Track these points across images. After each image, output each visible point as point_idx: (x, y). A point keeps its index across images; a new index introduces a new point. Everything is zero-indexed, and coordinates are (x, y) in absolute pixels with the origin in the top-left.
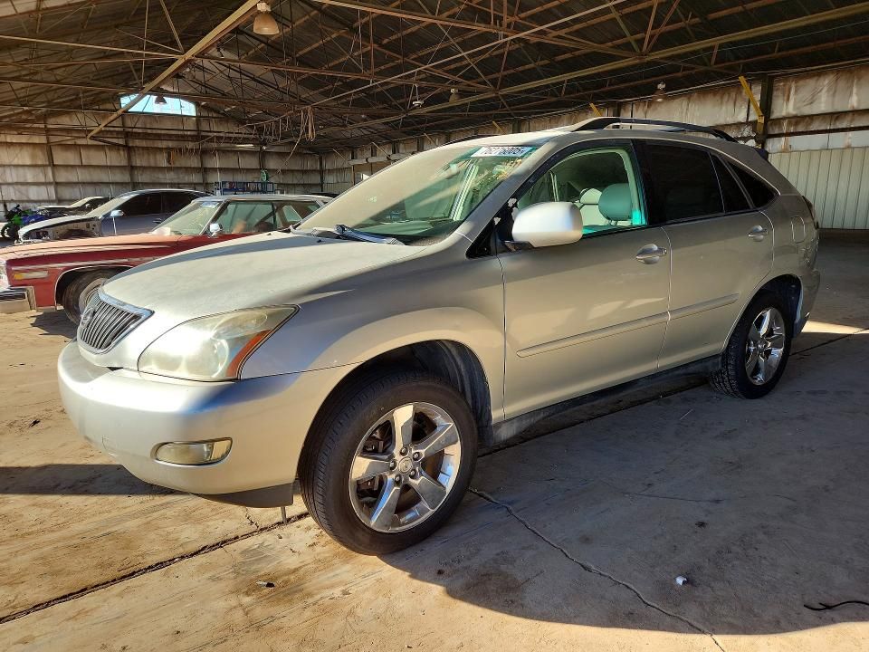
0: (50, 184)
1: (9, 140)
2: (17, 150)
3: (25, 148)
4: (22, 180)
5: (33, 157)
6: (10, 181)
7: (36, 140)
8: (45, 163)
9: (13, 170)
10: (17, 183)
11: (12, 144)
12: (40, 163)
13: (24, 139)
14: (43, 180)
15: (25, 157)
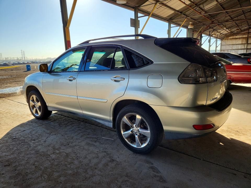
0: (245, 49)
1: (236, 37)
2: (238, 40)
3: (241, 39)
4: (237, 48)
5: (242, 41)
6: (234, 49)
7: (244, 36)
8: (245, 43)
9: (236, 45)
10: (236, 49)
11: (237, 38)
12: (244, 43)
13: (241, 36)
14: (243, 48)
15: (240, 42)
